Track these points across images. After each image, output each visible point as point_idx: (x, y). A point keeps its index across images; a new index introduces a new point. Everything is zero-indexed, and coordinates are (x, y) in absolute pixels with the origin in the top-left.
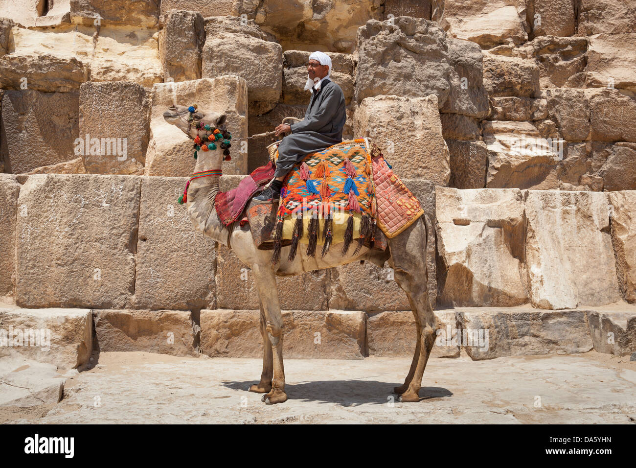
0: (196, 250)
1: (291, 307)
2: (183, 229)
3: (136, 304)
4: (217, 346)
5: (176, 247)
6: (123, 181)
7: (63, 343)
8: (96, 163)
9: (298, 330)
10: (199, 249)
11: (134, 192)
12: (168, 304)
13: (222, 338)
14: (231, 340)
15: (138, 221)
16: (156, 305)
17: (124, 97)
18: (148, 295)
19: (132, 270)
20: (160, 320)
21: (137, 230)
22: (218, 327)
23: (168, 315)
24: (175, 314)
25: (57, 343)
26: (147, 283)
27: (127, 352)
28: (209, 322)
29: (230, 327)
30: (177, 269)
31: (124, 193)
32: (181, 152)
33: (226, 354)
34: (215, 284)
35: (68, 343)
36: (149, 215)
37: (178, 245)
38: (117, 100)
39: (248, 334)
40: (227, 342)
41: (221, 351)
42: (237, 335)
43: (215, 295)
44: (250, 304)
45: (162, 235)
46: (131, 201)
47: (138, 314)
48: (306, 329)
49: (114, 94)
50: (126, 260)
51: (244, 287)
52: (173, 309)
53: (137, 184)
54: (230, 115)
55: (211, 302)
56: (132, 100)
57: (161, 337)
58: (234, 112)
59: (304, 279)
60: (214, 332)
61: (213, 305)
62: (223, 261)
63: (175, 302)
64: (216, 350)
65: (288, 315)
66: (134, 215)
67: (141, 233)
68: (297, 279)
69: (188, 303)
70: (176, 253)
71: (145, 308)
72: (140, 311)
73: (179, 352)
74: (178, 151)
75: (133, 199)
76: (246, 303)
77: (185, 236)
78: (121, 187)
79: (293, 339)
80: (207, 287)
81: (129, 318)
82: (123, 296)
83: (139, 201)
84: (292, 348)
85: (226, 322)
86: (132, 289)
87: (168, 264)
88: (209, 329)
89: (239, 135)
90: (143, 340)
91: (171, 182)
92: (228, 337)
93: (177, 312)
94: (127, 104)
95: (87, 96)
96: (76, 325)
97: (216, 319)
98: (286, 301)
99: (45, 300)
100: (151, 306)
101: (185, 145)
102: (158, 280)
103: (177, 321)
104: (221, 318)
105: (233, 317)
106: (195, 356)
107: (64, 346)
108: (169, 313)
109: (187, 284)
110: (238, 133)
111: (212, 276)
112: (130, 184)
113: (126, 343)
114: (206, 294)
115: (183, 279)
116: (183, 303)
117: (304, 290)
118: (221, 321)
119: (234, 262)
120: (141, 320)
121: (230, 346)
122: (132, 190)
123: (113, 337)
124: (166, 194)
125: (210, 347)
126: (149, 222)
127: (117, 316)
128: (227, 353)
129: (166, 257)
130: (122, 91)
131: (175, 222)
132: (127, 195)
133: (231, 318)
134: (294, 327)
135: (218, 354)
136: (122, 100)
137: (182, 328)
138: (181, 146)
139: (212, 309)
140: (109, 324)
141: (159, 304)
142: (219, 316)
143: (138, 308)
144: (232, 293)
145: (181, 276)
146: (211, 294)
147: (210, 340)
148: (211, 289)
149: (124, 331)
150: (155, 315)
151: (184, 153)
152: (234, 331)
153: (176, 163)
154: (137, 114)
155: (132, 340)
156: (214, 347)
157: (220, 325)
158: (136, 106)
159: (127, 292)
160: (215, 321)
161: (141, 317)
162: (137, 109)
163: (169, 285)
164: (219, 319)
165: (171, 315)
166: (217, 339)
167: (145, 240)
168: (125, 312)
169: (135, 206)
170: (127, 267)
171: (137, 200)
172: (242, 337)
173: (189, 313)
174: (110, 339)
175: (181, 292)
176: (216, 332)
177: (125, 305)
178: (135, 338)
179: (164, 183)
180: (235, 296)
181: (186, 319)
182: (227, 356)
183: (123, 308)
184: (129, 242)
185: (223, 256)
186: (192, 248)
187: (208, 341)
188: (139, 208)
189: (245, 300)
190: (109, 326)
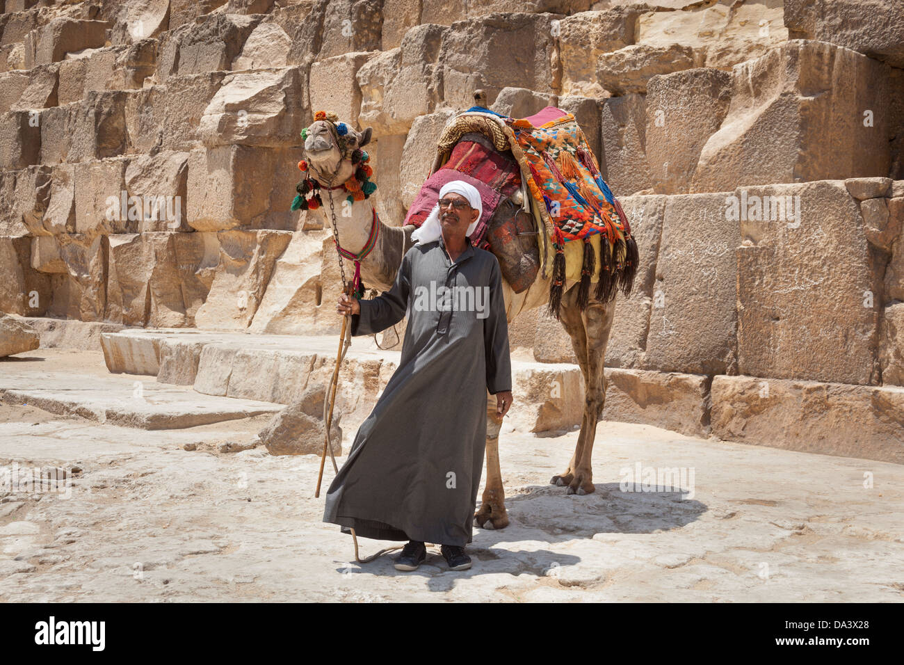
0: (716, 293)
1: (829, 378)
2: (705, 264)
3: (645, 362)
4: (731, 426)
5: (694, 289)
6: (645, 203)
7: (528, 401)
8: (662, 180)
9: (833, 412)
10: (720, 292)
11: (656, 217)
12: (680, 365)
13: (738, 415)
14: (749, 419)
15: (657, 255)
16: (665, 366)
17: (695, 90)
18: (657, 352)
19: (646, 319)
20: (669, 385)
21: (655, 266)
22: (732, 400)
23: (677, 379)
24: (686, 379)
25: (522, 401)
26: (658, 336)
27: (633, 424)
28: (721, 393)
29: (748, 401)
30: (693, 318)
31: (645, 218)
32: (727, 159)
33: (742, 439)
34: (736, 340)
35: (533, 402)
36: (668, 246)
37: (697, 286)
38: (685, 96)
39: (771, 413)
40: (744, 422)
41: (736, 434)
42: (757, 413)
43: (735, 356)
44: (777, 371)
45: (680, 273)
46: (651, 229)
47: (646, 376)
48: (845, 412)
49: (683, 87)
50: (639, 305)
51: (769, 346)
52: (686, 372)
53: (660, 206)
54: (786, 98)
55: (729, 364)
56: (703, 93)
57: (671, 409)
58: (792, 93)
59: (845, 336)
60: (727, 407)
61: (731, 369)
62: (742, 308)
63: (688, 362)
64: (730, 431)
65: (820, 388)
66: (653, 246)
67: (658, 271)
68: (836, 337)
69: (703, 364)
70: (693, 296)
71: (654, 368)
72: (649, 372)
73: (687, 430)
74: (723, 157)
75: (653, 225)
76: (771, 368)
77: (706, 274)
78: (642, 211)
79: (827, 425)
80: (725, 344)
81: (636, 381)
82: (632, 352)
83: (661, 228)
84: (823, 438)
85: (742, 393)
86: (643, 344)
87: (684, 312)
88: (721, 401)
89: (798, 126)
90: (653, 410)
91: (696, 200)
92: (746, 415)
93: (690, 376)
94: (697, 99)
95: (654, 94)
96: (541, 381)
97: (730, 388)
98: (822, 368)
99: (558, 353)
100: (660, 366)
101: (731, 148)
102: (671, 332)
103: (687, 388)
104: (737, 387)
105: (752, 387)
106: (702, 436)
107: (528, 404)
108: (679, 377)
109: (702, 340)
110: (796, 123)
111: (733, 329)
112: (651, 206)
113: (633, 412)
114: (723, 354)
115: (698, 332)
116: (697, 364)
117: (846, 353)
118: (736, 391)
119: (756, 310)
120: (649, 384)
121: (747, 428)
122: (653, 215)
123: (619, 404)
124: (690, 218)
125: (723, 427)
126: (667, 255)
127: (622, 376)
128: (744, 437)
129: (682, 302)
130: (692, 82)
131: (695, 255)
132: (647, 221)
133: (750, 388)
134: (828, 407)
135: (731, 437)
136: (692, 94)
137: (693, 398)
138: (726, 150)
139: (730, 375)
140: (614, 387)
141: (669, 364)
142: (734, 385)
143: (647, 368)
144: (755, 354)
145: (697, 328)
146: (730, 355)
147: (722, 417)
148: (731, 348)
149: (632, 396)
150: (664, 378)
151: (730, 159)
152: (753, 408)
153: (722, 175)
154: (707, 110)
155: (641, 409)
156: (727, 427)
157: (735, 397)
158: (708, 99)
159: (637, 346)
160: (729, 392)
161: (648, 380)
162: (708, 103)
163: (682, 340)
164: (734, 389)
165: (681, 380)
166: (732, 417)
167: (662, 279)
168: (632, 372)
169: (655, 236)
170: (640, 315)
171: (658, 227)
172: (764, 417)
173: (702, 378)
174: (615, 405)
175: (694, 350)
176: (729, 406)
177: (633, 364)
178: (644, 406)
179: (688, 202)
180: (758, 357)
181: (696, 387)
182: (742, 442)
183: (630, 366)
184: (646, 282)
185: (742, 301)
186: (713, 290)
187: (719, 418)
188: (659, 238)
189: (771, 363)
190: (614, 390)
